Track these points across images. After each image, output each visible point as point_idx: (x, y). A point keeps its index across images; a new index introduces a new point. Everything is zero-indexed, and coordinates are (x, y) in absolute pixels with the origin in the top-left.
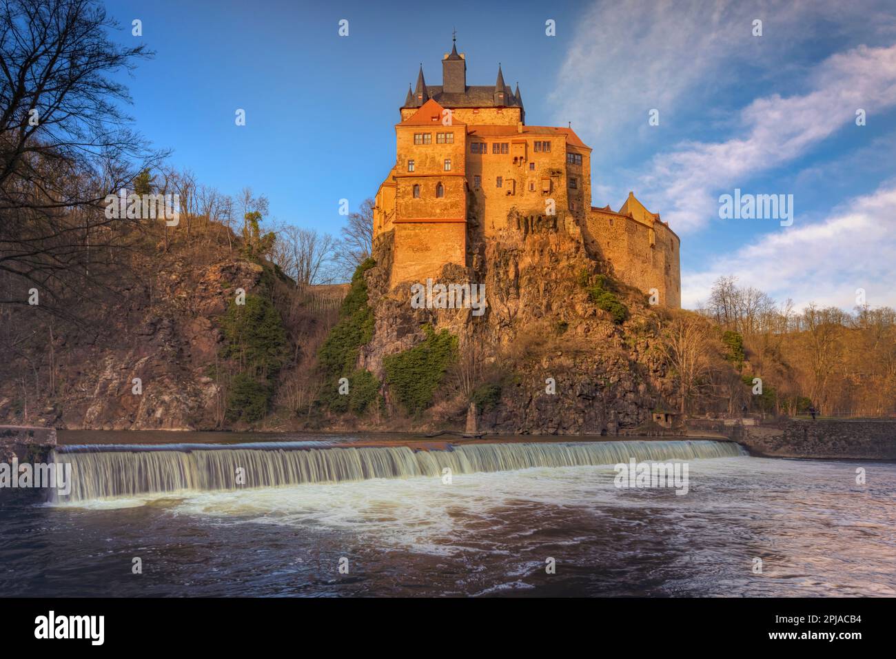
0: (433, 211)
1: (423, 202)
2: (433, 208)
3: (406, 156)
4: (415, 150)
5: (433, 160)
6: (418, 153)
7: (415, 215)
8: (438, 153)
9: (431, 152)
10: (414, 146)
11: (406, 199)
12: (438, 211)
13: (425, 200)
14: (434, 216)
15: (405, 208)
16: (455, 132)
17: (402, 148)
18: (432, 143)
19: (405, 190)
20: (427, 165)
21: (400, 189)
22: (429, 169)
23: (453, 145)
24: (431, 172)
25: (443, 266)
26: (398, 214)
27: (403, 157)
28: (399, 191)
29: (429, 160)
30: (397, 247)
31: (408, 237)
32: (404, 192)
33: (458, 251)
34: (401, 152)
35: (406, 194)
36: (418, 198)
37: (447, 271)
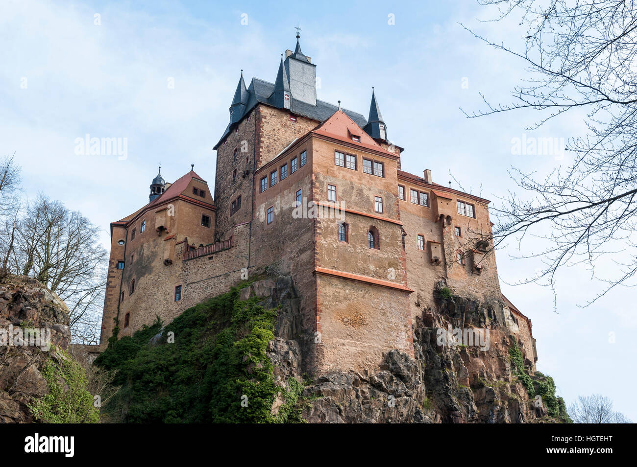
0: (366, 266)
1: (351, 250)
2: (365, 261)
3: (325, 178)
4: (337, 173)
5: (360, 193)
6: (340, 178)
7: (341, 267)
8: (364, 185)
9: (357, 181)
10: (336, 167)
11: (328, 239)
12: (372, 267)
13: (354, 247)
14: (368, 274)
15: (328, 255)
16: (385, 163)
17: (319, 165)
18: (358, 169)
19: (328, 227)
20: (353, 197)
21: (320, 223)
22: (356, 204)
23: (384, 180)
24: (358, 209)
25: (386, 352)
26: (318, 260)
27: (321, 178)
28: (318, 225)
29: (354, 191)
30: (321, 311)
31: (336, 299)
32: (326, 228)
33: (403, 333)
34: (318, 170)
35: (328, 232)
36: (345, 243)
37: (395, 363)
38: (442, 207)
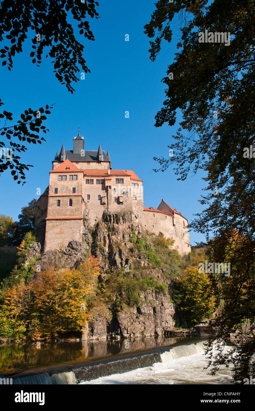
0: (66, 213)
1: (61, 209)
2: (66, 211)
3: (54, 186)
4: (58, 183)
5: (67, 188)
6: (60, 185)
7: (57, 215)
8: (69, 185)
9: (66, 184)
10: (58, 181)
11: (52, 207)
12: (69, 213)
13: (62, 207)
14: (67, 215)
15: (52, 212)
16: (78, 175)
17: (52, 182)
18: (67, 180)
19: (53, 203)
20: (64, 190)
21: (50, 202)
22: (65, 192)
23: (77, 181)
24: (66, 194)
25: (70, 242)
26: (48, 215)
27: (52, 187)
28: (49, 203)
29: (65, 188)
30: (47, 232)
31: (53, 226)
32: (52, 204)
33: (78, 233)
34: (52, 184)
35: (53, 204)
36: (59, 207)
37: (72, 245)
38: (107, 183)
